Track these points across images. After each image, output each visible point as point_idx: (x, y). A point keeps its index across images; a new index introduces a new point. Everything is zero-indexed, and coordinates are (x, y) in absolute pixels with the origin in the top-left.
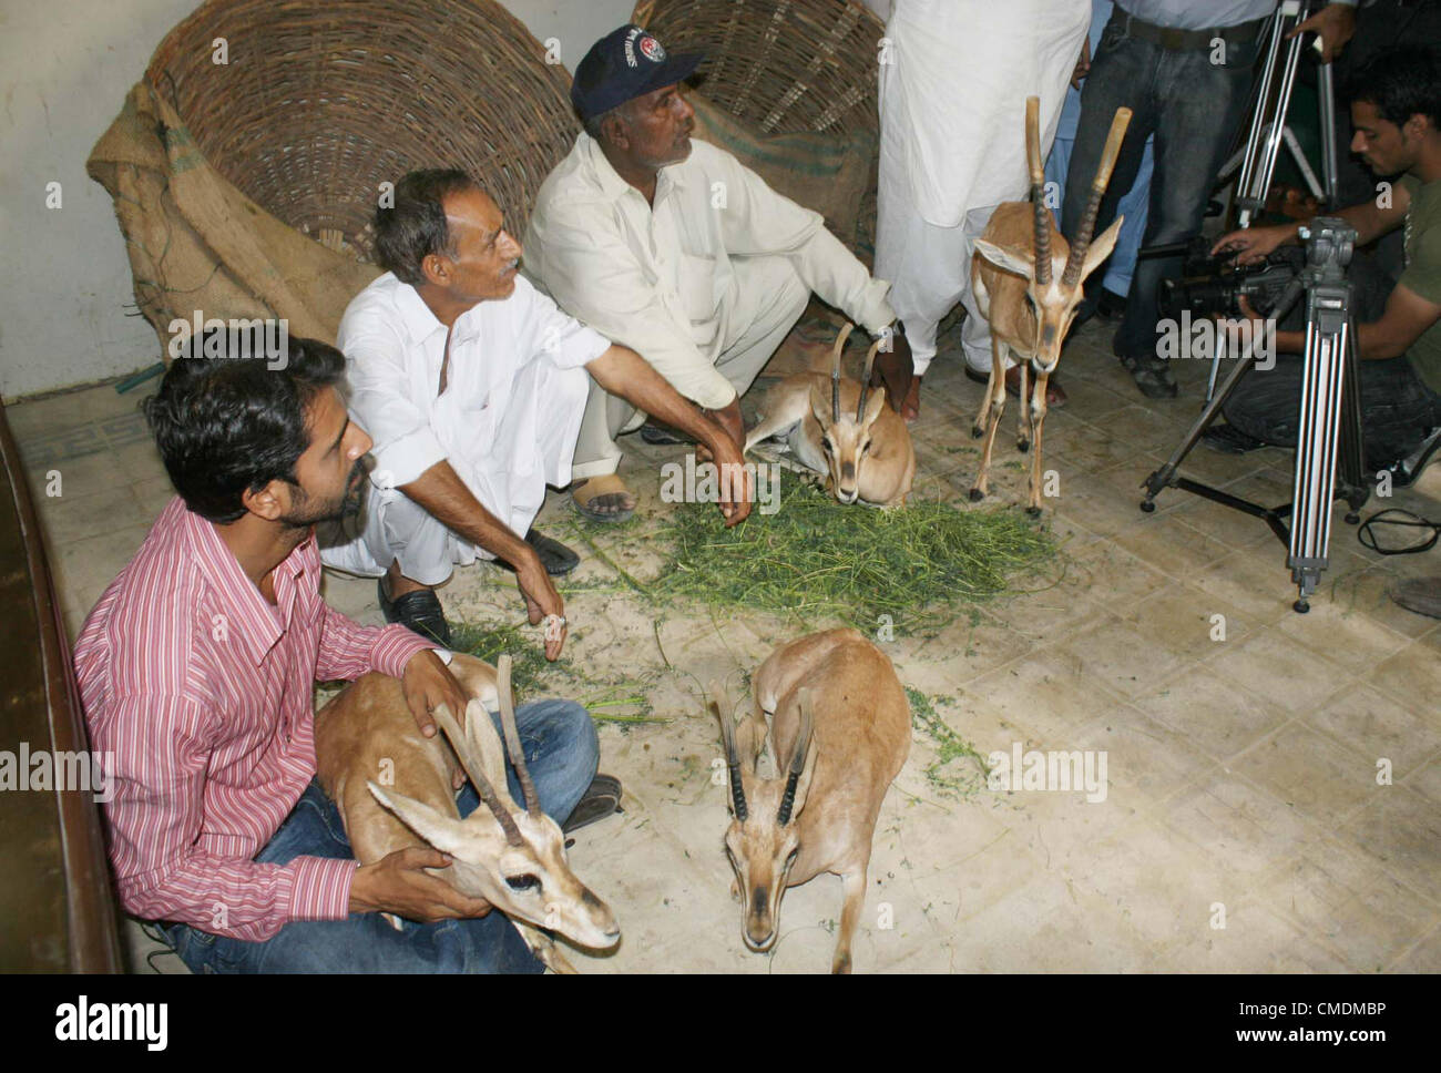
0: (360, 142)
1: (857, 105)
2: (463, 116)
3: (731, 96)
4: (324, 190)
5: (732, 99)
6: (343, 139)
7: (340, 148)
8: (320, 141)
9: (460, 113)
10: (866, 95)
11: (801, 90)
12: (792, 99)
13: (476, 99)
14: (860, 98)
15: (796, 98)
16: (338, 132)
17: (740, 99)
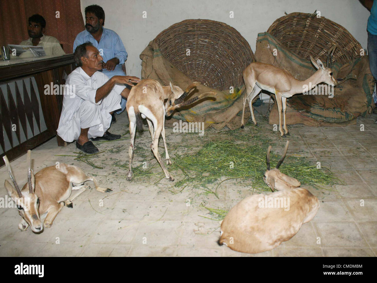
0: (206, 62)
1: (341, 56)
2: (228, 56)
3: (304, 52)
4: (198, 73)
5: (305, 53)
6: (203, 61)
7: (202, 63)
8: (197, 61)
9: (227, 55)
10: (344, 54)
11: (325, 52)
12: (322, 54)
13: (230, 52)
14: (342, 55)
15: (323, 54)
16: (201, 59)
17: (307, 53)
